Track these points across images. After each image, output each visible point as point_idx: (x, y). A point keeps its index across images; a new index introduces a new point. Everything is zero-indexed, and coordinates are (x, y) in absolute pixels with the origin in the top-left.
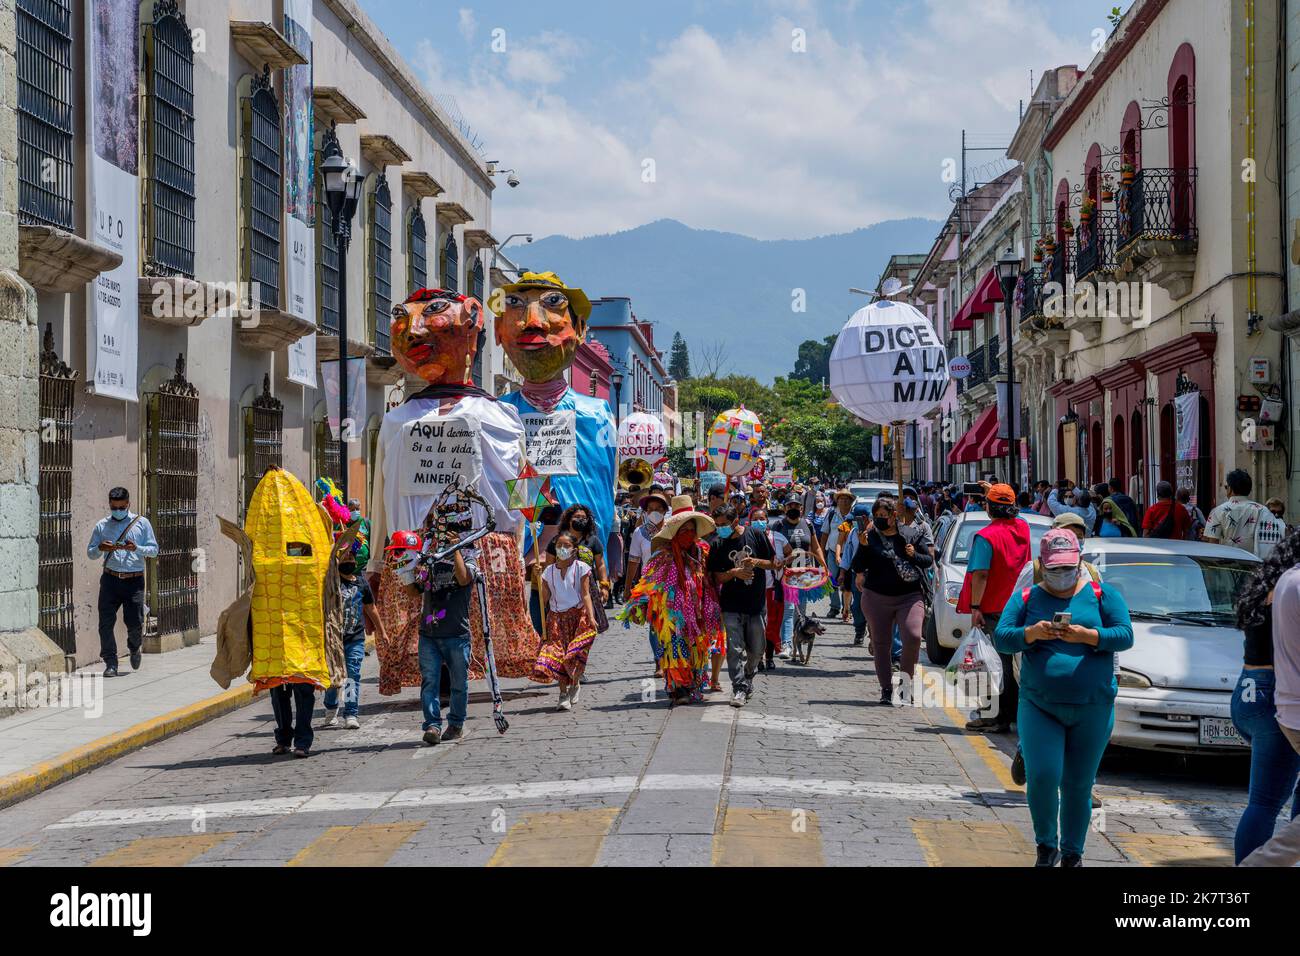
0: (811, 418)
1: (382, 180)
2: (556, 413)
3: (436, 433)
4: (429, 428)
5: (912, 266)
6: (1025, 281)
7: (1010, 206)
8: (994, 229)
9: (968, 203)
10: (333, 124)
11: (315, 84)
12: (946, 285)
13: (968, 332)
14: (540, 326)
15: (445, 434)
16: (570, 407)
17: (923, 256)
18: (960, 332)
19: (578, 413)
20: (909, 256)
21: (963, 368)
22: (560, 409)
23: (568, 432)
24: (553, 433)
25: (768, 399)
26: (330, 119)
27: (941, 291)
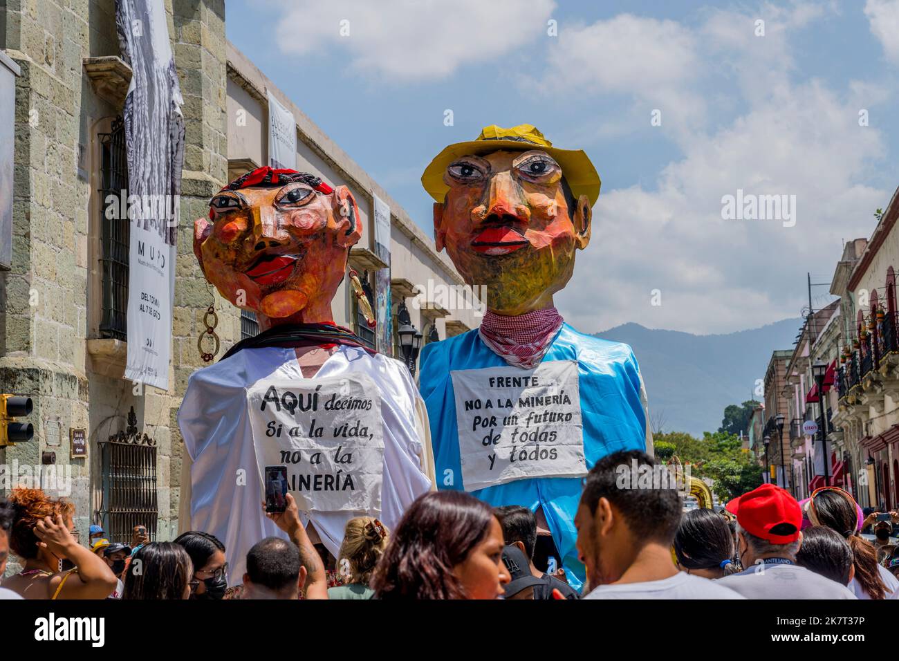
0: (724, 461)
1: (433, 327)
2: (542, 366)
3: (305, 405)
4: (293, 396)
5: (787, 357)
6: (839, 374)
7: (834, 324)
8: (827, 338)
9: (813, 319)
10: (404, 299)
11: (392, 278)
12: (804, 372)
13: (816, 404)
14: (513, 212)
15: (321, 406)
16: (569, 354)
17: (791, 351)
18: (813, 404)
19: (582, 366)
20: (786, 351)
21: (812, 428)
22: (550, 359)
23: (567, 400)
24: (539, 401)
25: (699, 448)
26: (402, 296)
27: (802, 376)
